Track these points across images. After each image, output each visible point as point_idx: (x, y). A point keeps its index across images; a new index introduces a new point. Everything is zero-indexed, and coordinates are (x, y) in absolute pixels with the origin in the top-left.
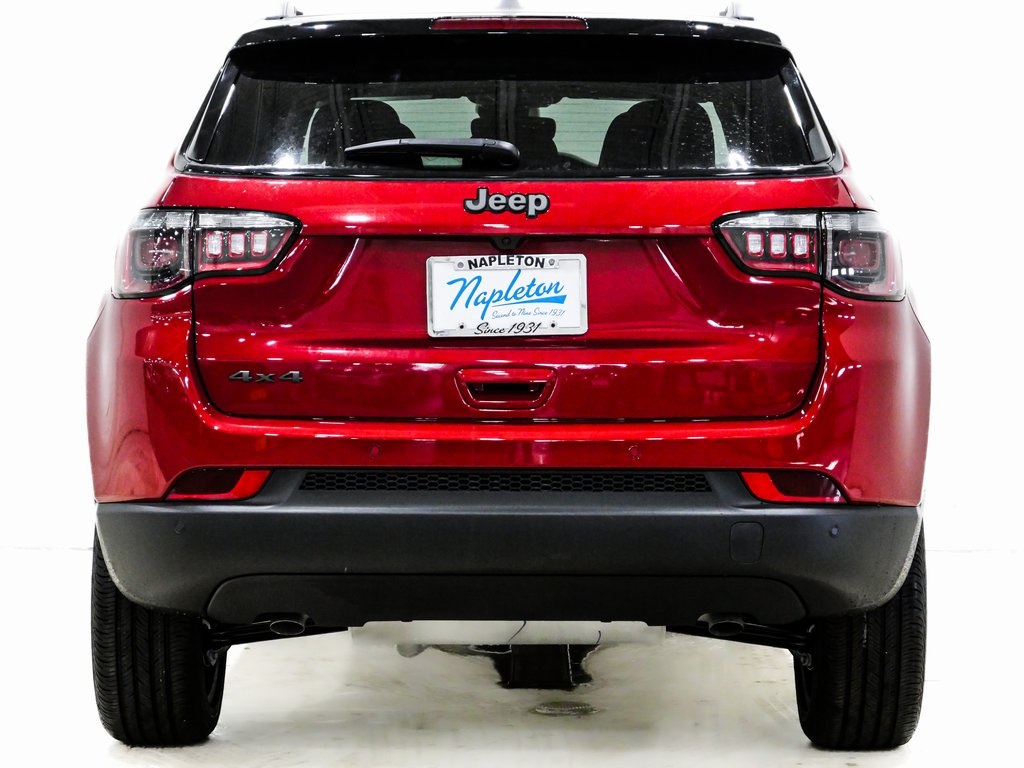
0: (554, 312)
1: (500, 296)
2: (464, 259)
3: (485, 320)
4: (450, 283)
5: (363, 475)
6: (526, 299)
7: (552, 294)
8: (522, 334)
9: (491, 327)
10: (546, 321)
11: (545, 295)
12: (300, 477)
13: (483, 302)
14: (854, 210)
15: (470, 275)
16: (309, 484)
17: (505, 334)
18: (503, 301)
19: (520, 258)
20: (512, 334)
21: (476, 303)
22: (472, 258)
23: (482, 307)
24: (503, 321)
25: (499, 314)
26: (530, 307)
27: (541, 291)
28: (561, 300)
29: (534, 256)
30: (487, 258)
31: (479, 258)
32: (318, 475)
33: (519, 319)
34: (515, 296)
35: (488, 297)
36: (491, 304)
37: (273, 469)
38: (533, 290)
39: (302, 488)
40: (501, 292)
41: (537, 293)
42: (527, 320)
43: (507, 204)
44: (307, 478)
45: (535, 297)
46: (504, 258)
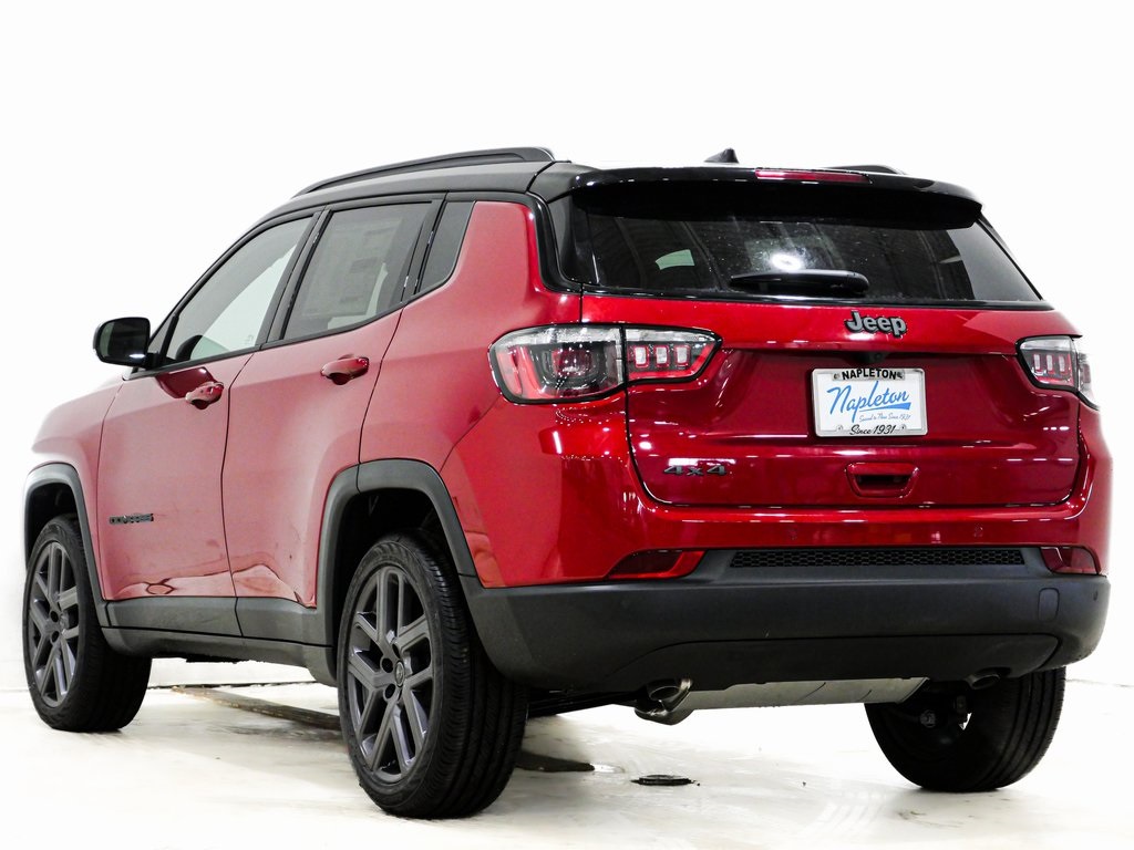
0: (903, 417)
1: (864, 402)
2: (839, 371)
3: (855, 423)
4: (829, 392)
5: (781, 554)
6: (882, 405)
7: (901, 401)
8: (883, 434)
9: (861, 428)
10: (898, 423)
11: (896, 403)
12: (729, 556)
13: (853, 407)
14: (1074, 336)
15: (843, 384)
16: (737, 562)
17: (871, 434)
18: (867, 408)
19: (879, 371)
20: (876, 434)
21: (848, 409)
22: (845, 370)
23: (852, 411)
24: (869, 423)
25: (865, 417)
26: (886, 412)
27: (893, 399)
28: (907, 406)
29: (889, 370)
30: (855, 370)
31: (850, 370)
32: (745, 554)
33: (880, 422)
34: (875, 403)
35: (856, 403)
36: (859, 409)
37: (706, 550)
38: (888, 398)
39: (732, 566)
40: (865, 399)
41: (890, 400)
42: (886, 422)
43: (877, 325)
44: (736, 557)
45: (889, 404)
46: (867, 371)
